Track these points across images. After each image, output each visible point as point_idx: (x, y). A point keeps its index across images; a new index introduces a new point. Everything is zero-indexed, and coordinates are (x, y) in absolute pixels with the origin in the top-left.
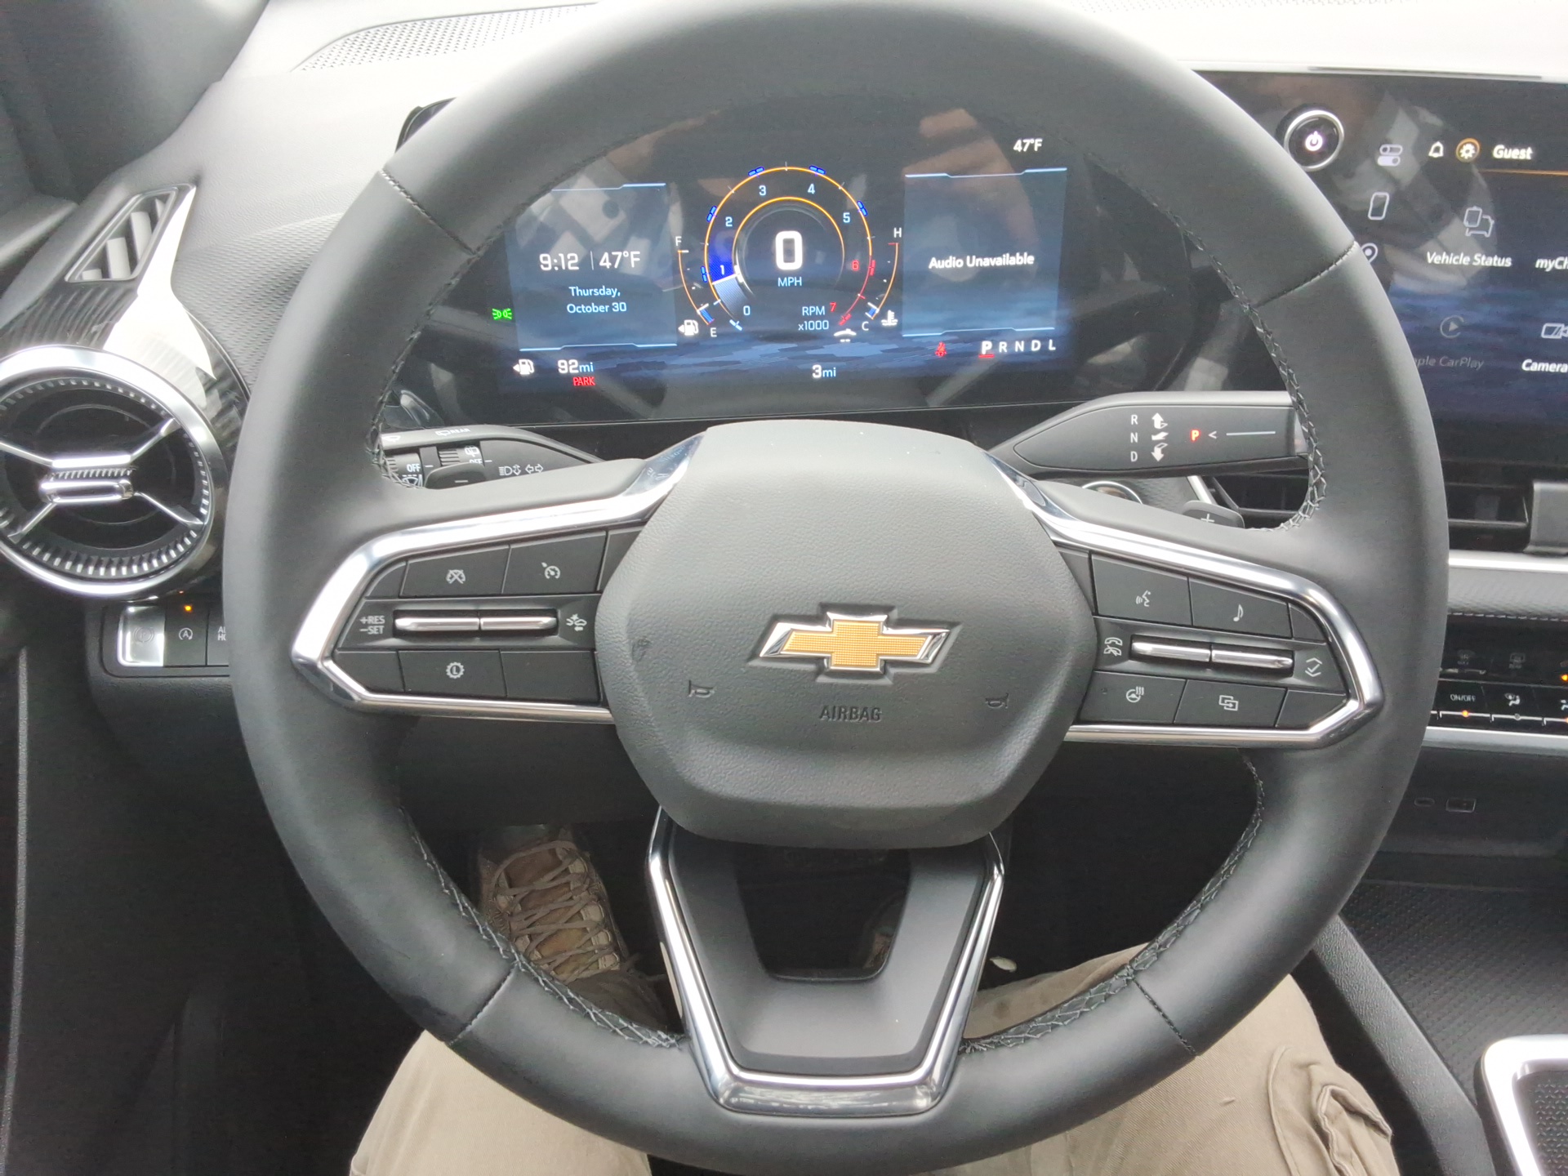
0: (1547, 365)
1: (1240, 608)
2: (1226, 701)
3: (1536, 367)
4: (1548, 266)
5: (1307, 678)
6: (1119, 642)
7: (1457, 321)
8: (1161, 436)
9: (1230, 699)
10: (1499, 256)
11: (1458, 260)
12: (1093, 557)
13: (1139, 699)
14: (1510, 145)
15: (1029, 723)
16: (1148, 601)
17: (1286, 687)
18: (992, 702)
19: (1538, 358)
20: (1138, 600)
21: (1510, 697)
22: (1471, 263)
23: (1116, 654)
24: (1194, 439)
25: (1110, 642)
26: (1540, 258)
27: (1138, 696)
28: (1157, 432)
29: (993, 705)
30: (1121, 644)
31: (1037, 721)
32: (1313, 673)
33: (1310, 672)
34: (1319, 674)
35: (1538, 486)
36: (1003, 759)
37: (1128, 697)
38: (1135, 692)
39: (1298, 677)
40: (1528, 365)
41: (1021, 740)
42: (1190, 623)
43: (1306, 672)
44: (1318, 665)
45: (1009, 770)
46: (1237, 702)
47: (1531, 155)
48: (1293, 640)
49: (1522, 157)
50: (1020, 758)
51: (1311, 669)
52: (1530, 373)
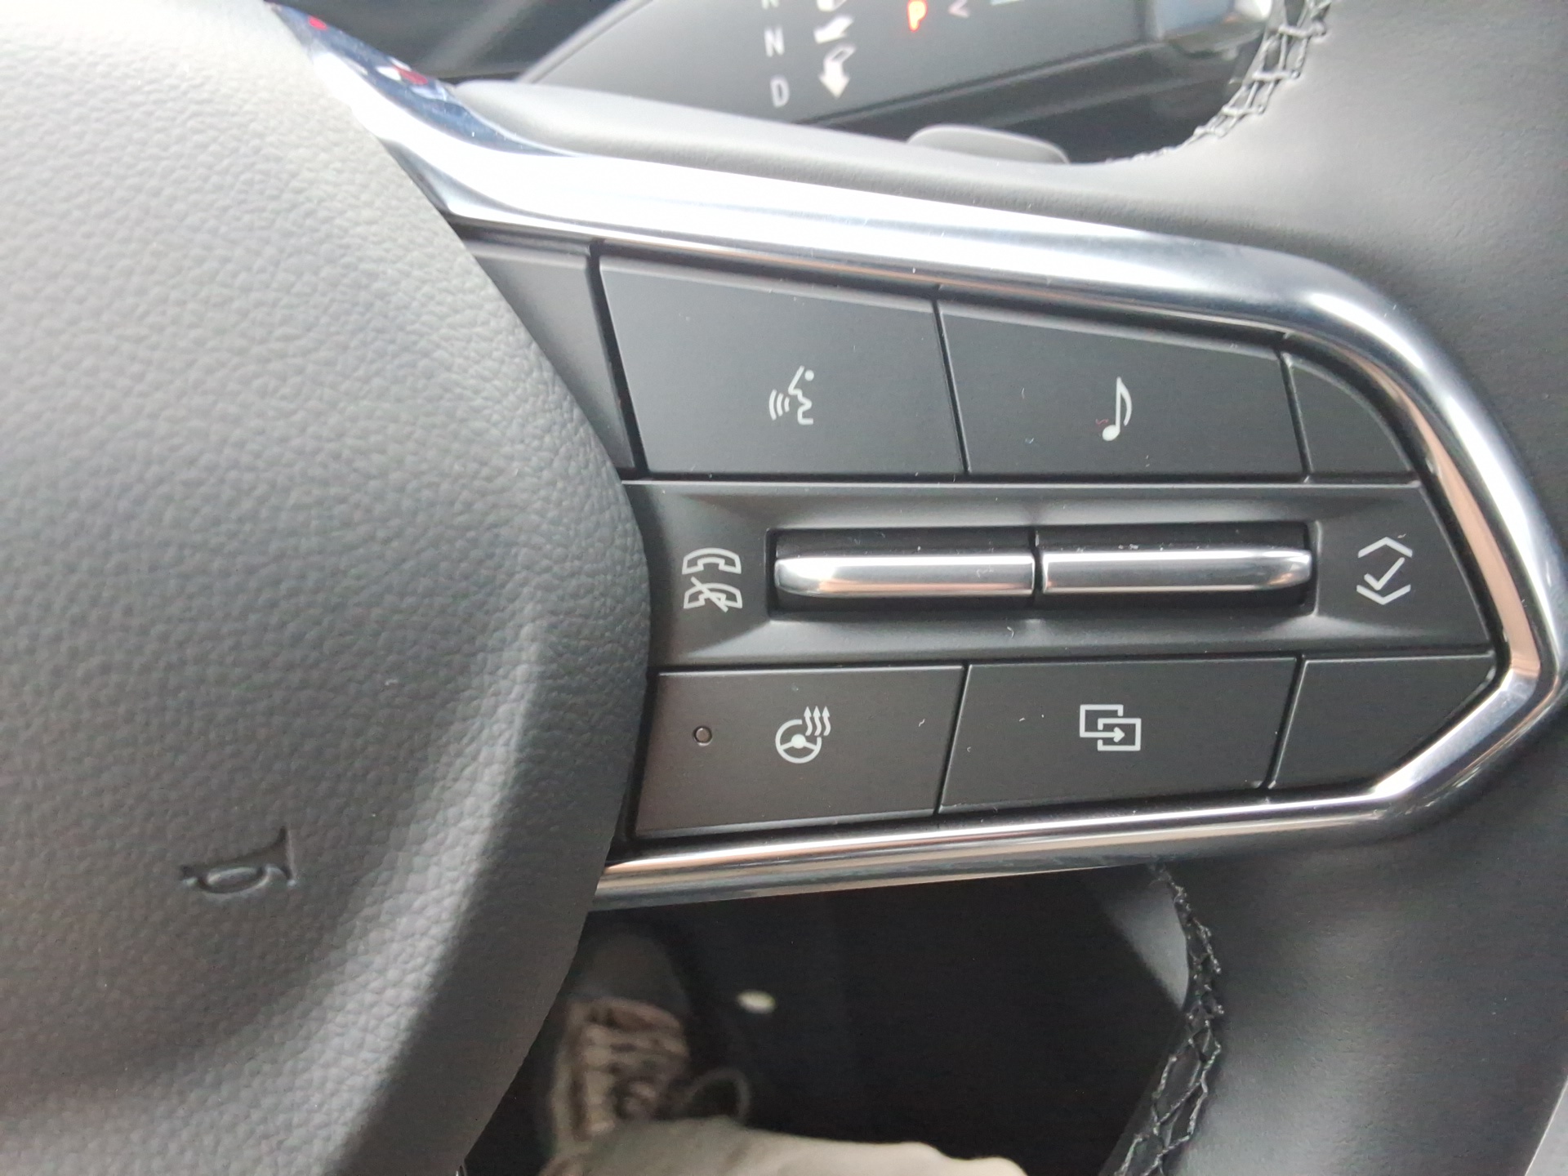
1: (1121, 390)
2: (1101, 722)
5: (1366, 611)
6: (730, 562)
8: (835, 29)
9: (1114, 714)
12: (605, 267)
13: (817, 748)
15: (403, 922)
16: (807, 404)
17: (1299, 651)
18: (213, 878)
20: (776, 406)
23: (723, 603)
24: (914, 24)
25: (700, 567)
27: (812, 739)
28: (826, 19)
29: (221, 887)
30: (737, 569)
31: (431, 911)
32: (1383, 592)
33: (1373, 589)
34: (1406, 590)
36: (316, 1074)
37: (781, 749)
38: (801, 729)
39: (1328, 610)
41: (380, 992)
42: (954, 467)
43: (1361, 590)
44: (1400, 562)
45: (350, 1114)
46: (1137, 722)
48: (1307, 484)
50: (384, 1061)
51: (1378, 578)
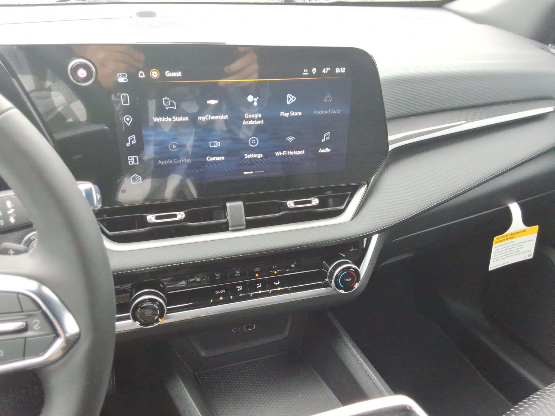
0: (216, 158)
3: (212, 159)
4: (203, 119)
5: (35, 330)
7: (175, 144)
8: (11, 211)
10: (182, 117)
11: (166, 120)
14: (171, 71)
19: (212, 156)
21: (238, 288)
22: (172, 121)
26: (199, 116)
28: (9, 209)
32: (37, 327)
33: (35, 327)
34: (40, 327)
35: (228, 205)
39: (31, 331)
40: (209, 159)
44: (39, 323)
46: (2, 351)
47: (181, 74)
49: (178, 75)
51: (36, 325)
52: (211, 162)
